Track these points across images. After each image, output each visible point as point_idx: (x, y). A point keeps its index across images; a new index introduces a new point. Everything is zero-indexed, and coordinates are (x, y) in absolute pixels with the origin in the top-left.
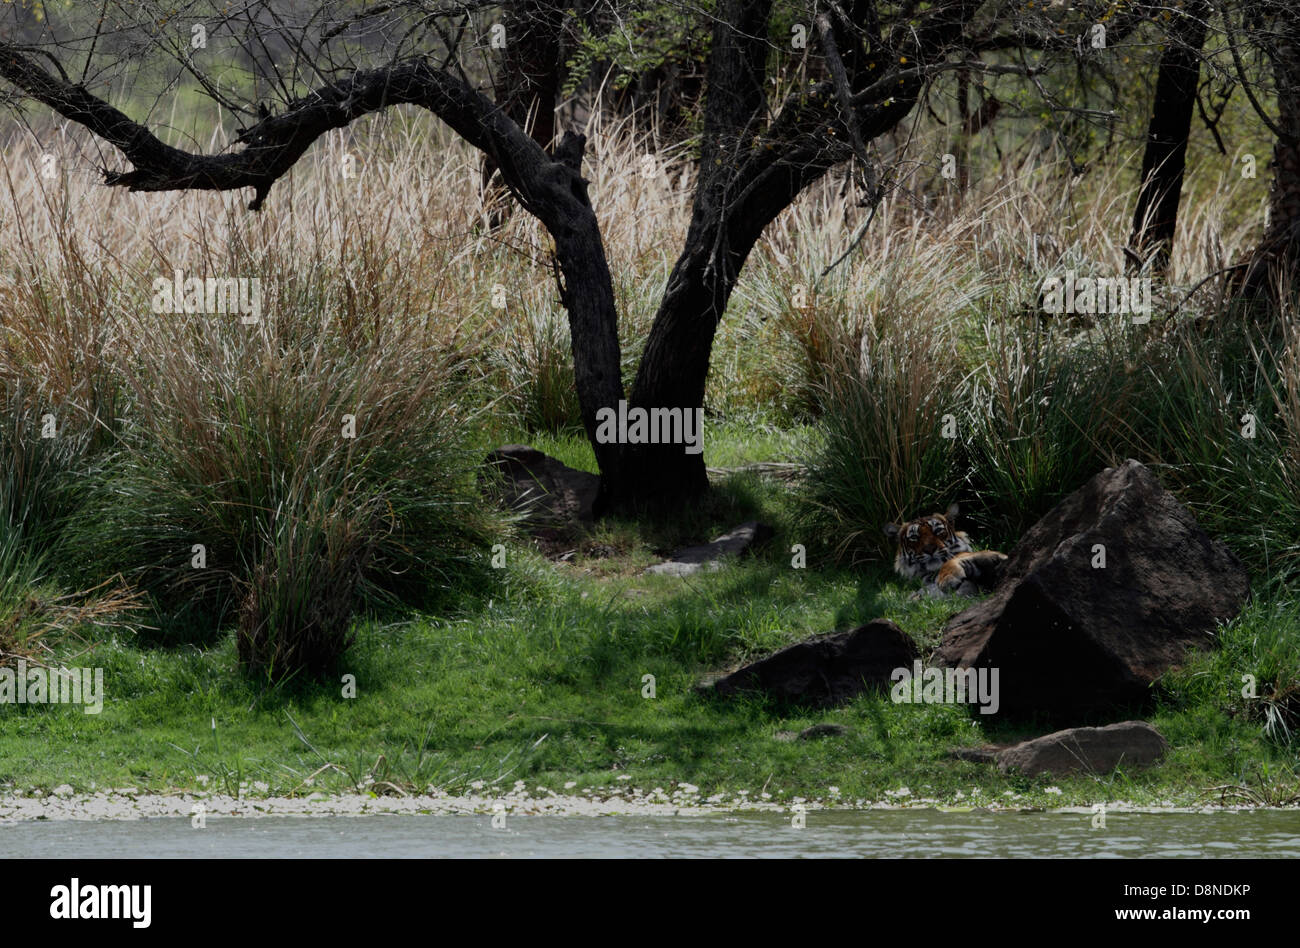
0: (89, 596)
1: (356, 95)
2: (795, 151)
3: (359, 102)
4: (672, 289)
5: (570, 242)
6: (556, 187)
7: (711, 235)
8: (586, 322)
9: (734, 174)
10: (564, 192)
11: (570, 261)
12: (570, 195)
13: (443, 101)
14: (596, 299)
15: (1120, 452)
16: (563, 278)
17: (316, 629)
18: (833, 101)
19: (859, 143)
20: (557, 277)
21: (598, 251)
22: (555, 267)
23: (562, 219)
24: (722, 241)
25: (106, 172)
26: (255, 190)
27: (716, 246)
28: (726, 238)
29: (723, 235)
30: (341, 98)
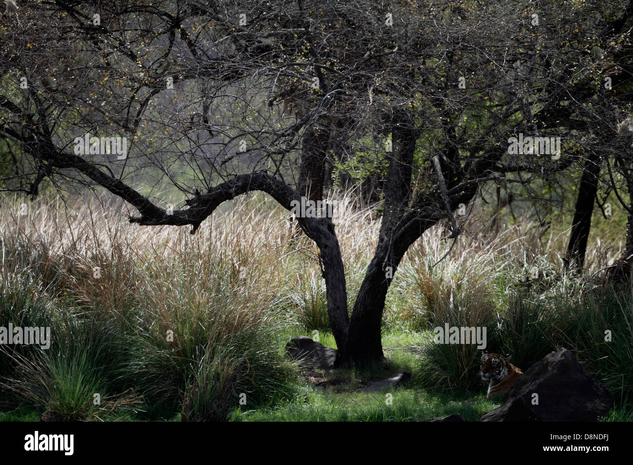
0: (119, 397)
1: (237, 186)
2: (423, 214)
3: (238, 190)
4: (370, 271)
5: (327, 251)
6: (321, 227)
7: (386, 247)
8: (333, 285)
9: (396, 223)
10: (324, 229)
11: (326, 259)
12: (327, 231)
13: (272, 189)
14: (337, 275)
15: (560, 344)
16: (323, 266)
17: (214, 413)
18: (440, 193)
19: (450, 211)
20: (321, 265)
21: (339, 255)
22: (320, 261)
23: (323, 240)
24: (391, 252)
25: (130, 217)
26: (193, 226)
27: (388, 254)
28: (392, 251)
29: (391, 249)
30: (230, 188)
